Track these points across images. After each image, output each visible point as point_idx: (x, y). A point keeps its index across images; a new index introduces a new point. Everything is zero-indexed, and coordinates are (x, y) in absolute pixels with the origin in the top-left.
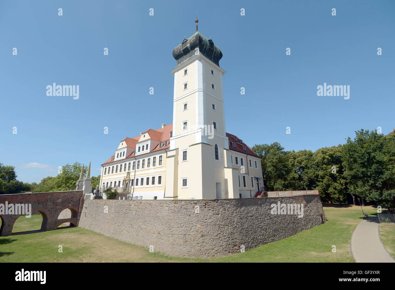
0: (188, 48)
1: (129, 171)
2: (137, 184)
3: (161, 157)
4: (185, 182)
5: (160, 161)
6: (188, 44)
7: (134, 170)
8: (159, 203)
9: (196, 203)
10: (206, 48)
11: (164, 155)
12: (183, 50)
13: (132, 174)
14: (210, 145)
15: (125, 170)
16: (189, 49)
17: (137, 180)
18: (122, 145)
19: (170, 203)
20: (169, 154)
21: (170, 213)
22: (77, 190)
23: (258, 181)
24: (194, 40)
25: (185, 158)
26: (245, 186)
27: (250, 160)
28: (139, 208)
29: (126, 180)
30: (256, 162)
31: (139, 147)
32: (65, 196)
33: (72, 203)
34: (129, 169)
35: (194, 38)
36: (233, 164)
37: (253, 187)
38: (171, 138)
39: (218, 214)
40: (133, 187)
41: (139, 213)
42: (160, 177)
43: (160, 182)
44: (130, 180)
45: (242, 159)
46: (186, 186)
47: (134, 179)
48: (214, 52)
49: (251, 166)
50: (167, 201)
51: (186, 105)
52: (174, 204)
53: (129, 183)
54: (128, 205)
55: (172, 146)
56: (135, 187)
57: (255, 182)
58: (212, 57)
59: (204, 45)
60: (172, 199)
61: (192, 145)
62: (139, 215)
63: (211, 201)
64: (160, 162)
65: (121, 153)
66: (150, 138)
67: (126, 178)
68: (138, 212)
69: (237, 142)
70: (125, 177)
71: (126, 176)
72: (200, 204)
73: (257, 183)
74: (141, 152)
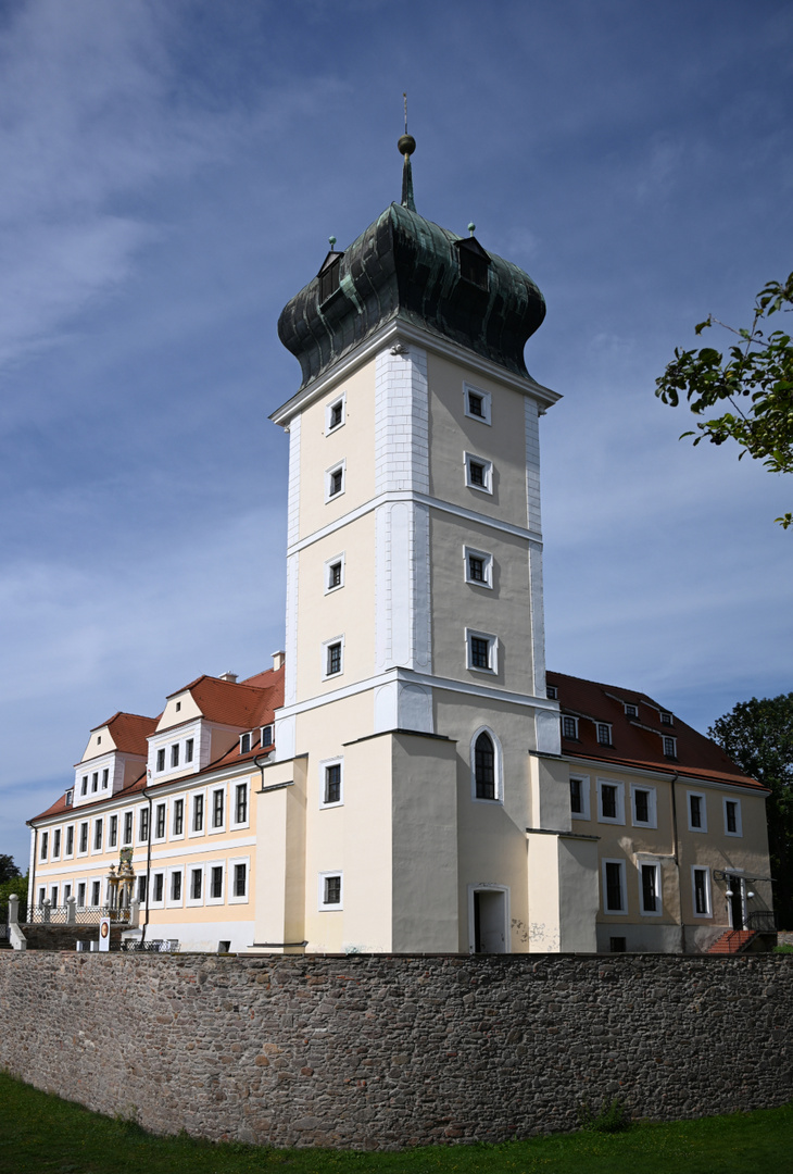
0: (348, 296)
1: (128, 845)
2: (159, 897)
3: (242, 788)
4: (334, 891)
5: (241, 805)
6: (344, 274)
7: (146, 843)
11: (252, 780)
12: (322, 309)
13: (139, 858)
15: (113, 843)
16: (353, 297)
17: (159, 877)
18: (99, 742)
20: (273, 776)
24: (370, 251)
25: (333, 794)
29: (118, 880)
31: (162, 753)
34: (128, 839)
35: (371, 243)
38: (278, 714)
40: (143, 905)
42: (241, 870)
43: (240, 889)
44: (133, 878)
46: (339, 902)
47: (145, 874)
51: (336, 568)
53: (129, 887)
55: (284, 746)
56: (153, 904)
61: (360, 740)
64: (242, 811)
65: (96, 775)
66: (200, 714)
67: (116, 870)
70: (113, 867)
71: (117, 863)
74: (170, 773)
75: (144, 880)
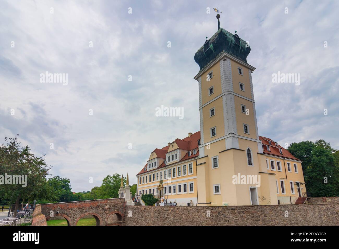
0: (211, 49)
1: (161, 180)
2: (170, 192)
3: (190, 165)
4: (217, 189)
5: (191, 169)
6: (211, 44)
7: (166, 179)
8: (195, 209)
9: (234, 209)
10: (231, 45)
11: (193, 163)
12: (205, 53)
13: (164, 183)
14: (241, 150)
15: (158, 179)
16: (213, 50)
17: (170, 187)
18: (153, 156)
19: (207, 209)
20: (199, 162)
21: (207, 219)
22: (119, 198)
23: (298, 186)
24: (217, 38)
25: (215, 165)
26: (283, 191)
27: (288, 164)
28: (177, 214)
29: (159, 188)
30: (295, 165)
31: (169, 157)
32: (111, 203)
33: (117, 209)
34: (161, 178)
35: (217, 37)
36: (269, 169)
37: (293, 192)
38: (199, 147)
39: (259, 221)
40: (166, 194)
41: (177, 218)
42: (191, 185)
43: (191, 190)
44: (163, 188)
45: (278, 163)
46: (219, 192)
47: (166, 186)
48: (241, 47)
49: (289, 170)
50: (204, 207)
51: (212, 111)
52: (211, 210)
53: (162, 190)
54: (165, 211)
55: (202, 154)
56: (169, 194)
57: (295, 187)
58: (239, 54)
59: (229, 42)
60: (206, 205)
61: (222, 152)
62: (177, 220)
63: (249, 208)
64: (191, 170)
65: (153, 163)
66: (179, 147)
67: (159, 186)
68: (176, 216)
69: (271, 145)
70: (158, 185)
71: (159, 184)
72: (239, 210)
73: (298, 188)
74: (171, 162)
75: (165, 188)
